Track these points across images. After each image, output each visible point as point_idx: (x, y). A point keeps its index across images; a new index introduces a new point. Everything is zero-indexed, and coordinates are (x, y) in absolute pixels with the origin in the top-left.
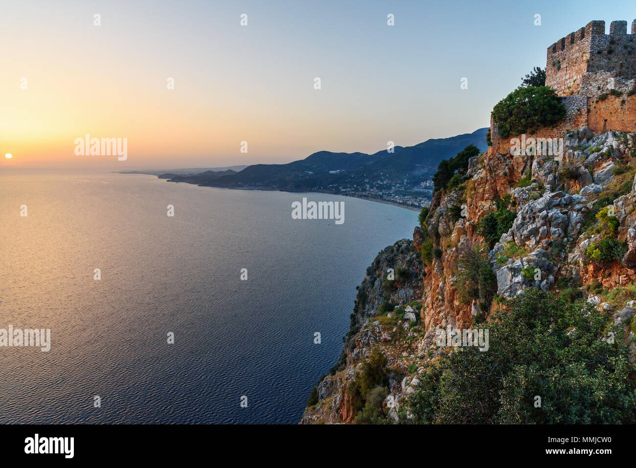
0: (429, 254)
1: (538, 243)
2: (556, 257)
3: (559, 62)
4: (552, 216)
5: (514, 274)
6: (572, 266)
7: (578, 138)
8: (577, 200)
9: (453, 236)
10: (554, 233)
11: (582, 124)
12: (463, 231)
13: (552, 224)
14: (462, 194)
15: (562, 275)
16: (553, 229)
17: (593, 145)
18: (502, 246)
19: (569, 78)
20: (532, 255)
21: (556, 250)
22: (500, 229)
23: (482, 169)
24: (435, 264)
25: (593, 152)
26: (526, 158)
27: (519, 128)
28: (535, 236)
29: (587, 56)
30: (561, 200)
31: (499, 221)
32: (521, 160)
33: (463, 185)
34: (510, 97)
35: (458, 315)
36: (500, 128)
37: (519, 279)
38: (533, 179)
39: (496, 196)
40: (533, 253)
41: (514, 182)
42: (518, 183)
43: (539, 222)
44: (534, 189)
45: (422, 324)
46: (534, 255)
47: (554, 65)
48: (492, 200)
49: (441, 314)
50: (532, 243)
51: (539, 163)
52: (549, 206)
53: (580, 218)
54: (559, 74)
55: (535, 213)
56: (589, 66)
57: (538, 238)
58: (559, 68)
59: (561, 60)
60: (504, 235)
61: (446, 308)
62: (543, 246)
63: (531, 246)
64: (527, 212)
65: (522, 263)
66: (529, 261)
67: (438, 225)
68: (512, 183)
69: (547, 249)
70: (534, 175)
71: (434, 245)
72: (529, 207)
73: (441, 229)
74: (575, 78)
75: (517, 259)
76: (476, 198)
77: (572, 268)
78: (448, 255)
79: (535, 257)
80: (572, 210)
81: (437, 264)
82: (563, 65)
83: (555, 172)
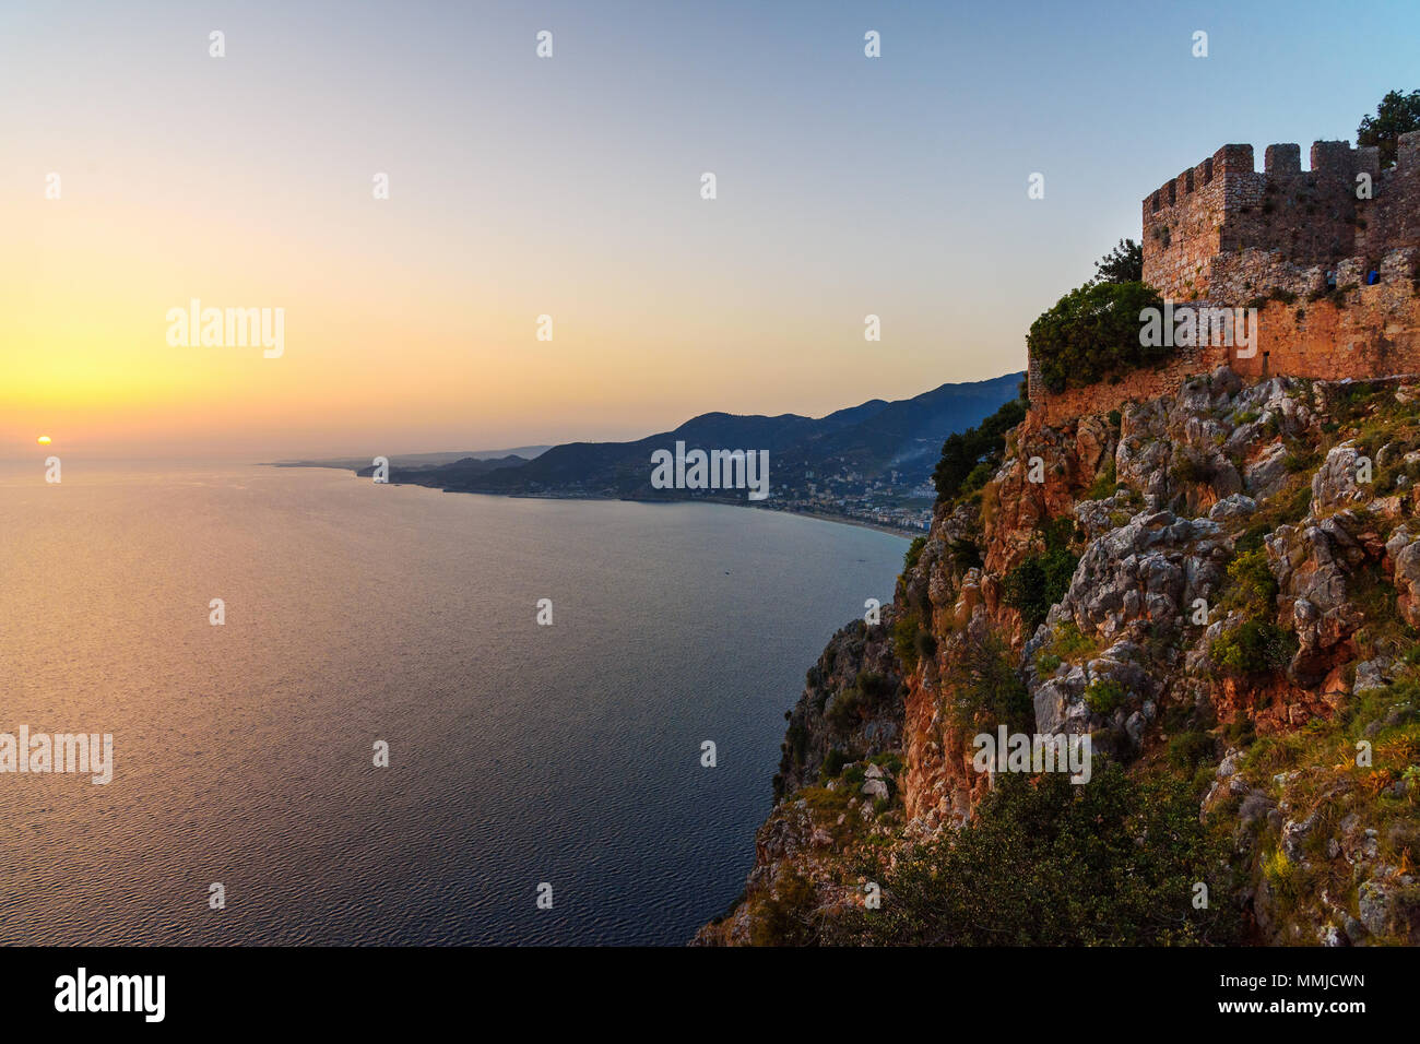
0: (910, 646)
1: (1120, 626)
2: (1161, 659)
3: (1167, 230)
4: (1147, 567)
5: (1070, 697)
6: (1193, 680)
7: (1210, 391)
8: (1204, 531)
9: (958, 605)
10: (1155, 604)
11: (1217, 362)
12: (976, 597)
13: (1149, 584)
14: (978, 512)
15: (1173, 701)
16: (1151, 597)
17: (1241, 407)
18: (1049, 633)
19: (1189, 265)
20: (1108, 655)
21: (1159, 644)
22: (1051, 593)
23: (1014, 460)
24: (922, 669)
25: (1241, 423)
26: (1103, 435)
27: (1085, 371)
28: (1115, 613)
29: (1220, 219)
30: (1166, 532)
31: (1048, 575)
32: (1093, 439)
33: (979, 492)
34: (1064, 305)
35: (973, 787)
36: (1047, 370)
37: (1078, 710)
38: (1119, 480)
39: (1043, 519)
40: (1109, 651)
41: (1081, 487)
42: (1090, 491)
43: (1121, 580)
44: (1120, 504)
45: (901, 805)
46: (1112, 654)
47: (1157, 236)
48: (1035, 528)
49: (938, 785)
50: (1108, 626)
51: (1130, 446)
52: (1141, 544)
53: (1208, 572)
54: (1168, 255)
55: (1112, 560)
56: (1224, 240)
57: (1121, 616)
58: (1167, 243)
59: (1170, 225)
60: (1055, 607)
61: (948, 770)
62: (1130, 635)
63: (1107, 634)
64: (1096, 558)
65: (1086, 673)
66: (1100, 670)
67: (928, 583)
68: (1076, 490)
69: (1139, 641)
70: (1120, 472)
71: (921, 626)
72: (1101, 546)
73: (933, 590)
74: (1199, 264)
75: (1076, 663)
76: (1002, 522)
77: (1193, 685)
78: (948, 647)
79: (1113, 661)
80: (1192, 552)
81: (926, 669)
82: (1176, 237)
83: (1165, 466)
